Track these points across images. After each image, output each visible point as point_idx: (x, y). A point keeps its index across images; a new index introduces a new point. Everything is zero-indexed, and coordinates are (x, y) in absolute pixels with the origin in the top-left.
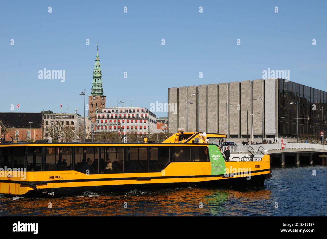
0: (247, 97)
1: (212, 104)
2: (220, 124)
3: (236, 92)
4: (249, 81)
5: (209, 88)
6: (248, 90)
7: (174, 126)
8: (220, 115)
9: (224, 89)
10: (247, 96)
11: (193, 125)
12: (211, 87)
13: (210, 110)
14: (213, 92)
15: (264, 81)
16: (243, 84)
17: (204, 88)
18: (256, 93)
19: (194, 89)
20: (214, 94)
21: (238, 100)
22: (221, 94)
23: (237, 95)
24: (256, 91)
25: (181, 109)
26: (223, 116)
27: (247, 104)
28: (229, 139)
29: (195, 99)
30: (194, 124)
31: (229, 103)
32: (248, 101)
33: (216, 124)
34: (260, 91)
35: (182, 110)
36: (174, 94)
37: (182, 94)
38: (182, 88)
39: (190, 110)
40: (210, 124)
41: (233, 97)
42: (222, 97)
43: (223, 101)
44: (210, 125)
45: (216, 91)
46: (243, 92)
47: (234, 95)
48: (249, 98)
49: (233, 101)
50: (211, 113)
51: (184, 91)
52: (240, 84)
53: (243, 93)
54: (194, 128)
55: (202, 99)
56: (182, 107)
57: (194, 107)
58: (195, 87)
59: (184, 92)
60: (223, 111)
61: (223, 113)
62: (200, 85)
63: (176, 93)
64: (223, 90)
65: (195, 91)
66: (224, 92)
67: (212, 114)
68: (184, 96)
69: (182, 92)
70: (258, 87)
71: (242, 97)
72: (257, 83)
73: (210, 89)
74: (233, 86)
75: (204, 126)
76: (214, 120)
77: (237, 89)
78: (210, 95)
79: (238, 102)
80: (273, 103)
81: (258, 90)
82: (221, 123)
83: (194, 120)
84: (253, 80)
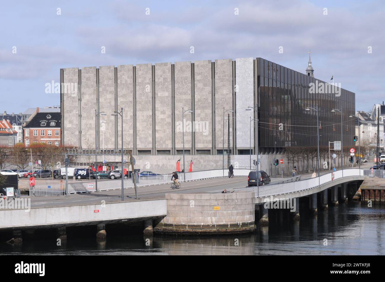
0: (205, 87)
1: (143, 98)
2: (158, 131)
3: (186, 80)
4: (209, 61)
5: (138, 71)
6: (207, 76)
7: (73, 133)
8: (158, 117)
9: (164, 72)
10: (205, 85)
11: (110, 133)
12: (141, 68)
13: (140, 107)
14: (145, 78)
15: (235, 61)
16: (198, 66)
17: (129, 70)
18: (221, 81)
19: (109, 72)
20: (148, 81)
21: (190, 92)
22: (160, 81)
23: (188, 84)
24: (221, 77)
25: (86, 105)
26: (163, 118)
27: (207, 99)
28: (175, 156)
29: (113, 89)
30: (110, 131)
31: (173, 97)
32: (207, 93)
33: (150, 132)
34: (227, 78)
35: (87, 107)
36: (72, 79)
37: (88, 79)
38: (88, 68)
39: (104, 106)
40: (140, 130)
41: (180, 86)
42: (161, 86)
43: (163, 94)
44: (140, 132)
45: (150, 76)
46: (198, 79)
47: (184, 83)
48: (209, 89)
49: (181, 94)
50: (141, 112)
51: (91, 74)
52: (193, 65)
53: (198, 81)
54: (110, 138)
55: (124, 89)
56: (88, 101)
57: (110, 102)
58: (111, 69)
59: (92, 76)
60: (164, 110)
61: (163, 113)
62: (121, 66)
63: (77, 77)
64: (164, 74)
65: (112, 75)
66: (164, 79)
67: (144, 115)
68: (92, 83)
69: (87, 75)
70: (224, 71)
71: (197, 86)
72: (222, 64)
73: (139, 73)
74: (181, 68)
75: (128, 134)
76: (147, 125)
77: (188, 74)
78: (140, 83)
79: (189, 95)
80: (250, 98)
81: (225, 76)
82: (160, 130)
83: (111, 124)
84: (216, 60)
